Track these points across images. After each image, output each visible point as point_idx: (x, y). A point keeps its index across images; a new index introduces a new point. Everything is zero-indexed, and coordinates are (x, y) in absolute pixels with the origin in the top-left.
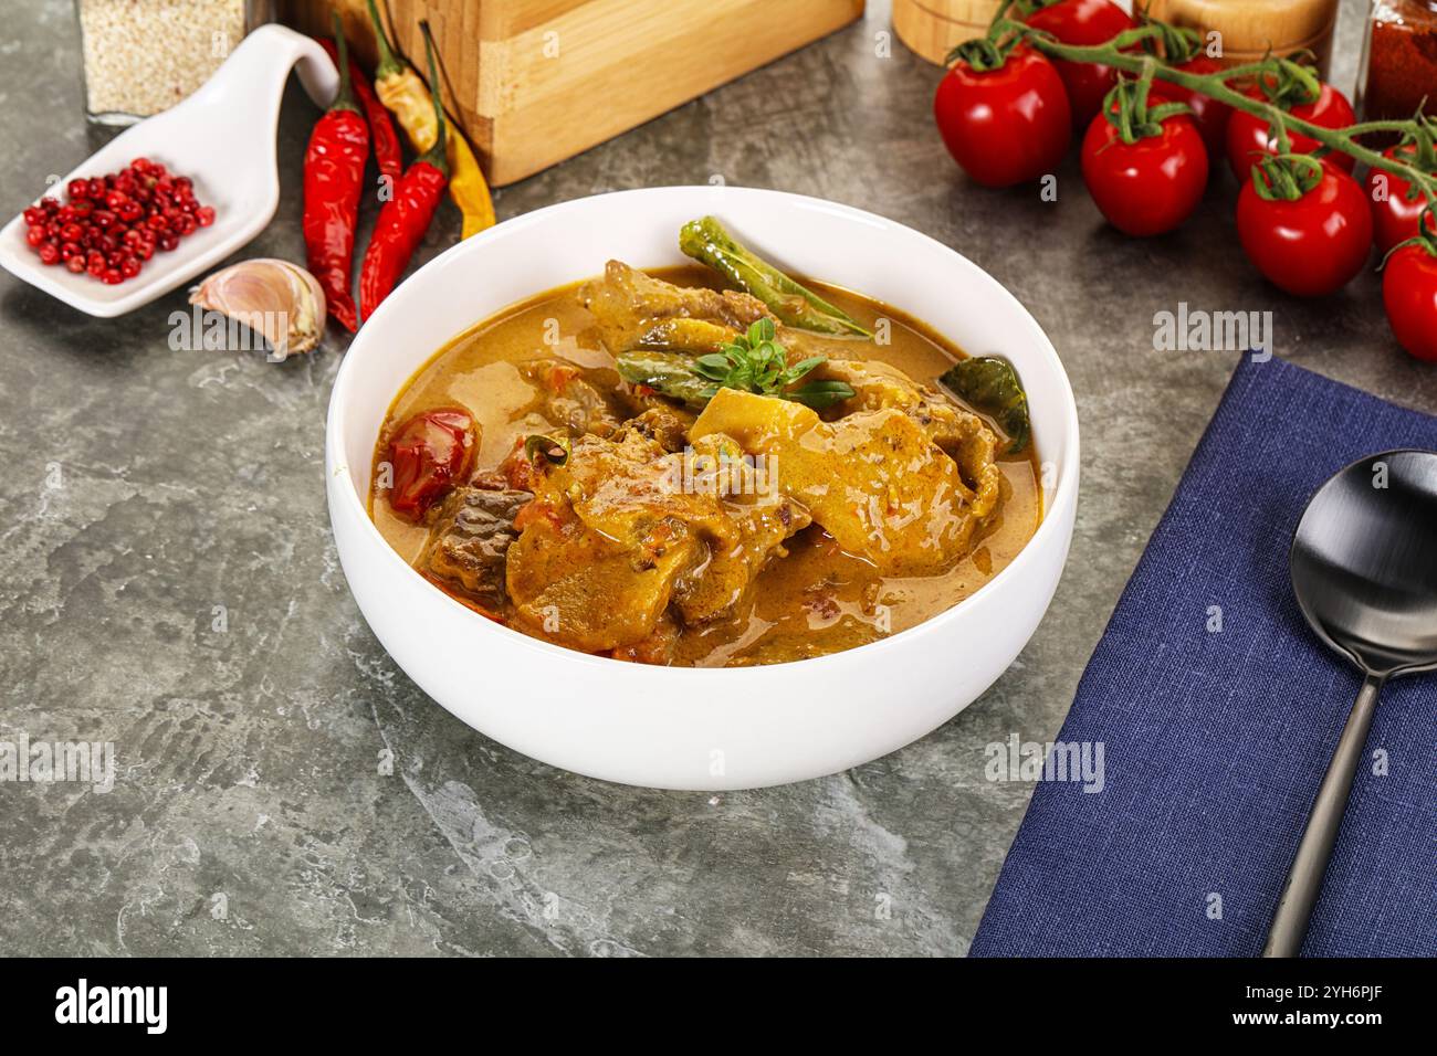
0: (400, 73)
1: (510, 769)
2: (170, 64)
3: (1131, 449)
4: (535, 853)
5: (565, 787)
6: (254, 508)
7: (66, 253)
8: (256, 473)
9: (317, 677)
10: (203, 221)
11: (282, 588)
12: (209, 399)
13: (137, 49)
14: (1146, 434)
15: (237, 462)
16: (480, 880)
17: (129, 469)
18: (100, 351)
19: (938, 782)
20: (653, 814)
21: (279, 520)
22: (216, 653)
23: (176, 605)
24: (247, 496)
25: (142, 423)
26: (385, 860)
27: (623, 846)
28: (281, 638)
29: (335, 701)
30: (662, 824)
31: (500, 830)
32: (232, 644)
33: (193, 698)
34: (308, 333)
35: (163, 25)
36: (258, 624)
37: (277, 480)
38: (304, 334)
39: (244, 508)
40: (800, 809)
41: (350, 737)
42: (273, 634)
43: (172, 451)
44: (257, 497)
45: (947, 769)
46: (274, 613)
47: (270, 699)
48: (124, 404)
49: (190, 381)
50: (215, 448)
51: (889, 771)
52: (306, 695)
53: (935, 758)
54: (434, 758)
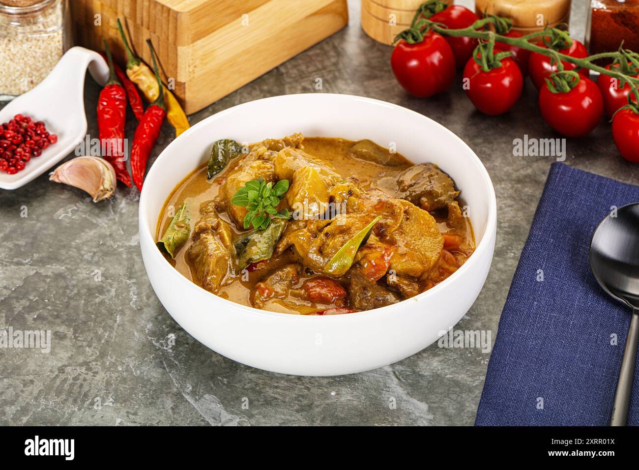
0: (138, 65)
1: (234, 386)
2: (28, 69)
5: (262, 392)
6: (94, 274)
8: (92, 257)
9: (135, 350)
10: (52, 141)
11: (112, 310)
12: (65, 224)
13: (12, 63)
14: (509, 206)
15: (83, 252)
17: (31, 260)
18: (10, 206)
19: (438, 375)
20: (305, 402)
21: (107, 278)
22: (85, 344)
23: (63, 322)
24: (90, 268)
25: (35, 238)
27: (293, 418)
28: (115, 333)
29: (145, 361)
30: (310, 406)
31: (233, 416)
32: (92, 338)
33: (77, 366)
34: (109, 189)
35: (24, 51)
36: (103, 328)
37: (103, 259)
38: (107, 190)
39: (89, 274)
40: (375, 393)
41: (155, 378)
42: (111, 332)
43: (51, 250)
44: (94, 268)
45: (441, 369)
46: (110, 322)
47: (114, 363)
48: (25, 230)
49: (55, 216)
50: (71, 247)
51: (414, 372)
52: (131, 359)
53: (435, 364)
54: (197, 384)
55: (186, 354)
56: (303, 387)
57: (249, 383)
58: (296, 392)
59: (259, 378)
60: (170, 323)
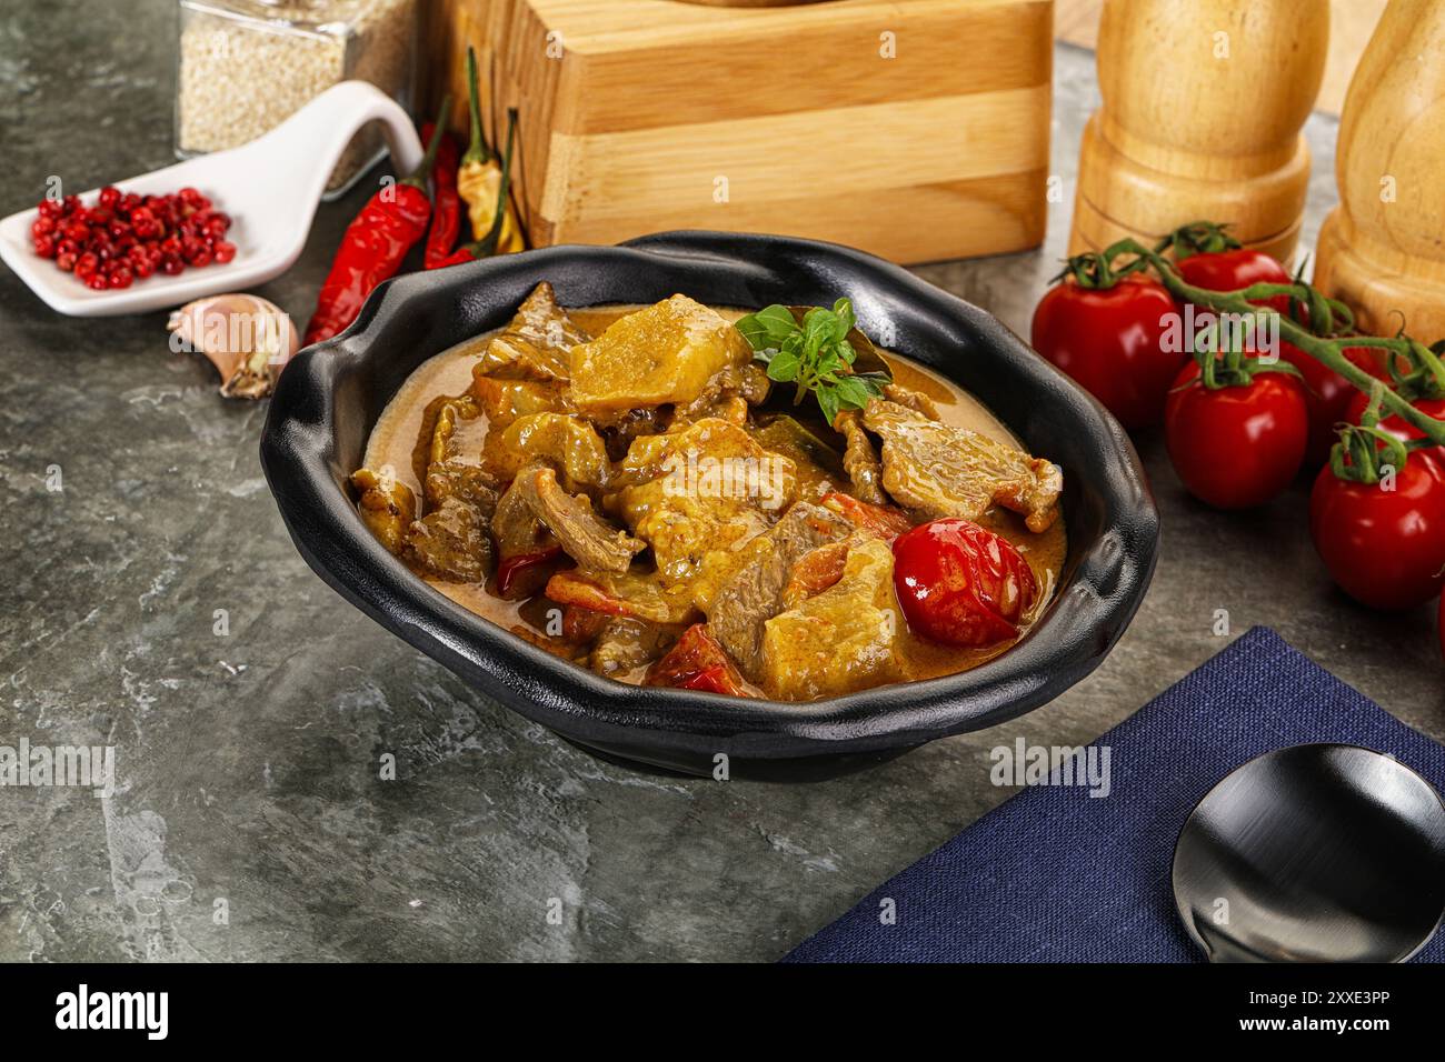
0: (484, 162)
1: (219, 816)
3: (1086, 701)
4: (194, 900)
6: (113, 519)
7: (61, 250)
8: (135, 489)
9: (74, 683)
11: (94, 595)
12: (132, 413)
14: (1111, 692)
15: (123, 474)
16: (120, 909)
17: (8, 454)
18: (53, 349)
20: (342, 897)
21: (131, 535)
24: (112, 506)
25: (49, 420)
26: (32, 865)
27: (291, 918)
28: (62, 638)
29: (79, 708)
30: (345, 909)
31: (170, 869)
32: (10, 632)
34: (260, 375)
36: (46, 621)
37: (152, 501)
38: (255, 375)
39: (103, 517)
40: (504, 935)
42: (57, 633)
43: (63, 448)
44: (122, 510)
45: (690, 942)
46: (70, 615)
47: (14, 689)
48: (44, 398)
49: (124, 396)
50: (106, 457)
51: (625, 926)
52: (53, 695)
53: (684, 928)
54: (145, 786)
55: (171, 725)
56: (361, 868)
57: (254, 821)
58: (339, 873)
59: (282, 820)
60: (190, 659)
